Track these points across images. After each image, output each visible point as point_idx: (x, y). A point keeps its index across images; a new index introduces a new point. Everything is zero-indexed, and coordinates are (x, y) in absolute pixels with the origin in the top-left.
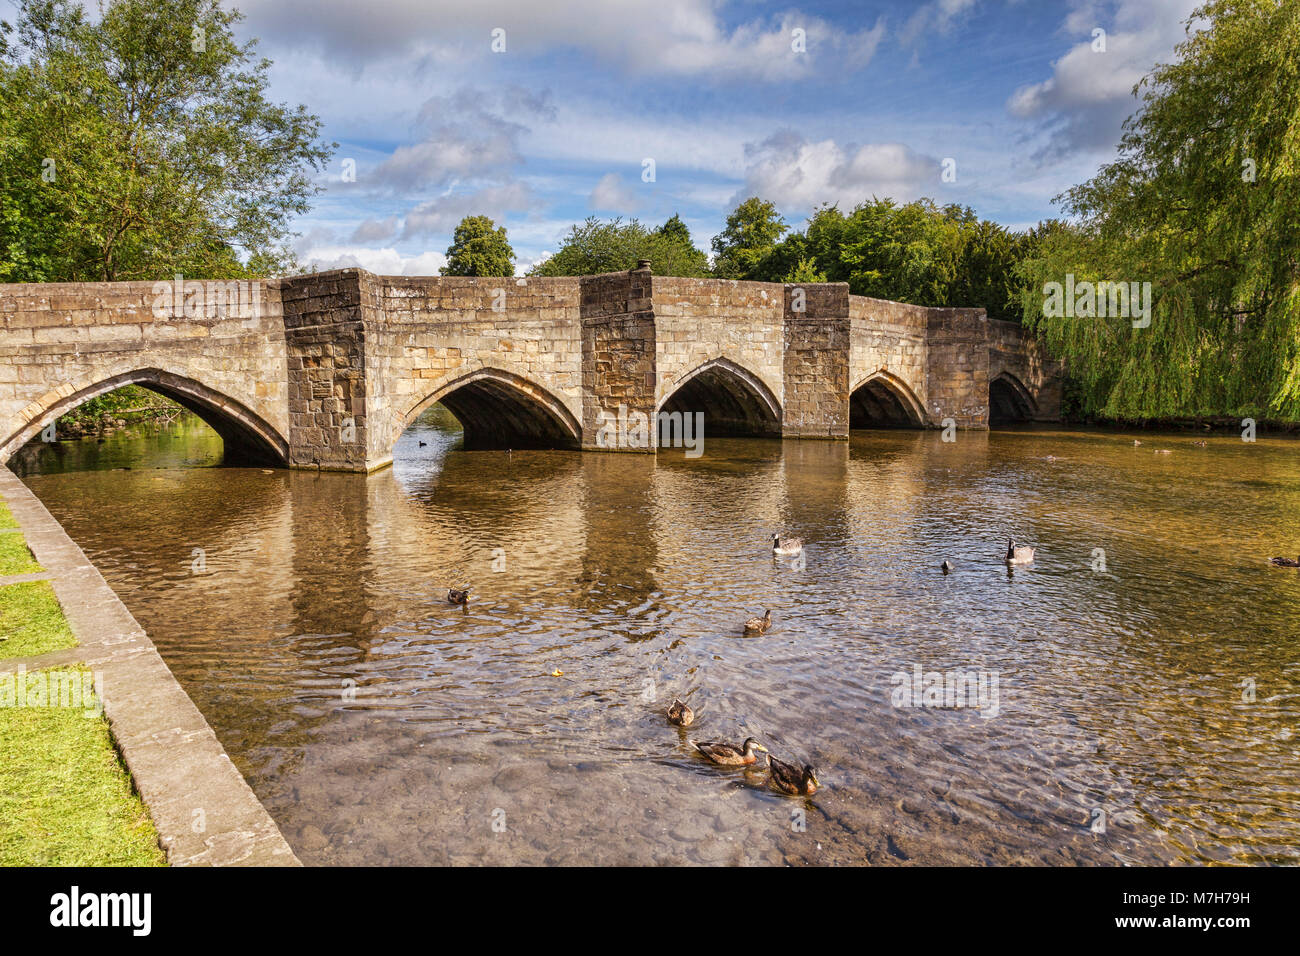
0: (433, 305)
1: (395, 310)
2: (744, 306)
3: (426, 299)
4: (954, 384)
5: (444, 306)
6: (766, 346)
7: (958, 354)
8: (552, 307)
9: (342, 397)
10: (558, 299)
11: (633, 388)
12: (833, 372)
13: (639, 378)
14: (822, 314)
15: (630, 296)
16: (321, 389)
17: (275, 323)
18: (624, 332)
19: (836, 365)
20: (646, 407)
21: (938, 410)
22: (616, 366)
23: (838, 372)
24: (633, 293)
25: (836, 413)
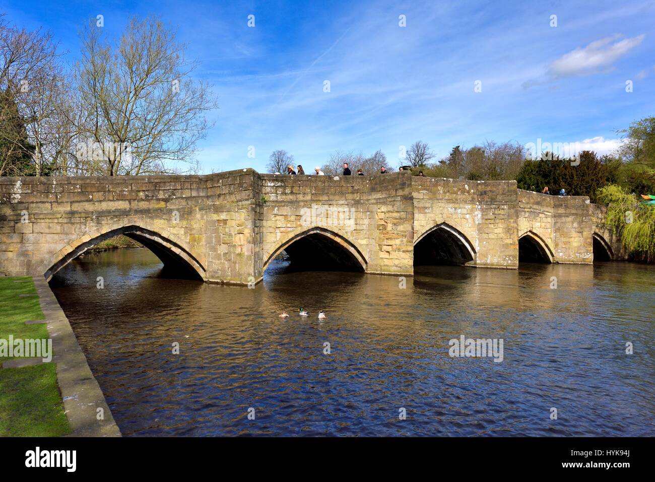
0: (288, 191)
1: (268, 193)
3: (285, 187)
5: (294, 192)
6: (468, 216)
8: (353, 193)
9: (240, 244)
10: (356, 188)
11: (400, 240)
12: (508, 232)
13: (404, 234)
14: (501, 198)
15: (398, 187)
16: (227, 239)
17: (203, 200)
18: (395, 207)
19: (510, 227)
20: (408, 251)
21: (561, 254)
22: (390, 227)
23: (512, 232)
24: (400, 185)
25: (510, 256)
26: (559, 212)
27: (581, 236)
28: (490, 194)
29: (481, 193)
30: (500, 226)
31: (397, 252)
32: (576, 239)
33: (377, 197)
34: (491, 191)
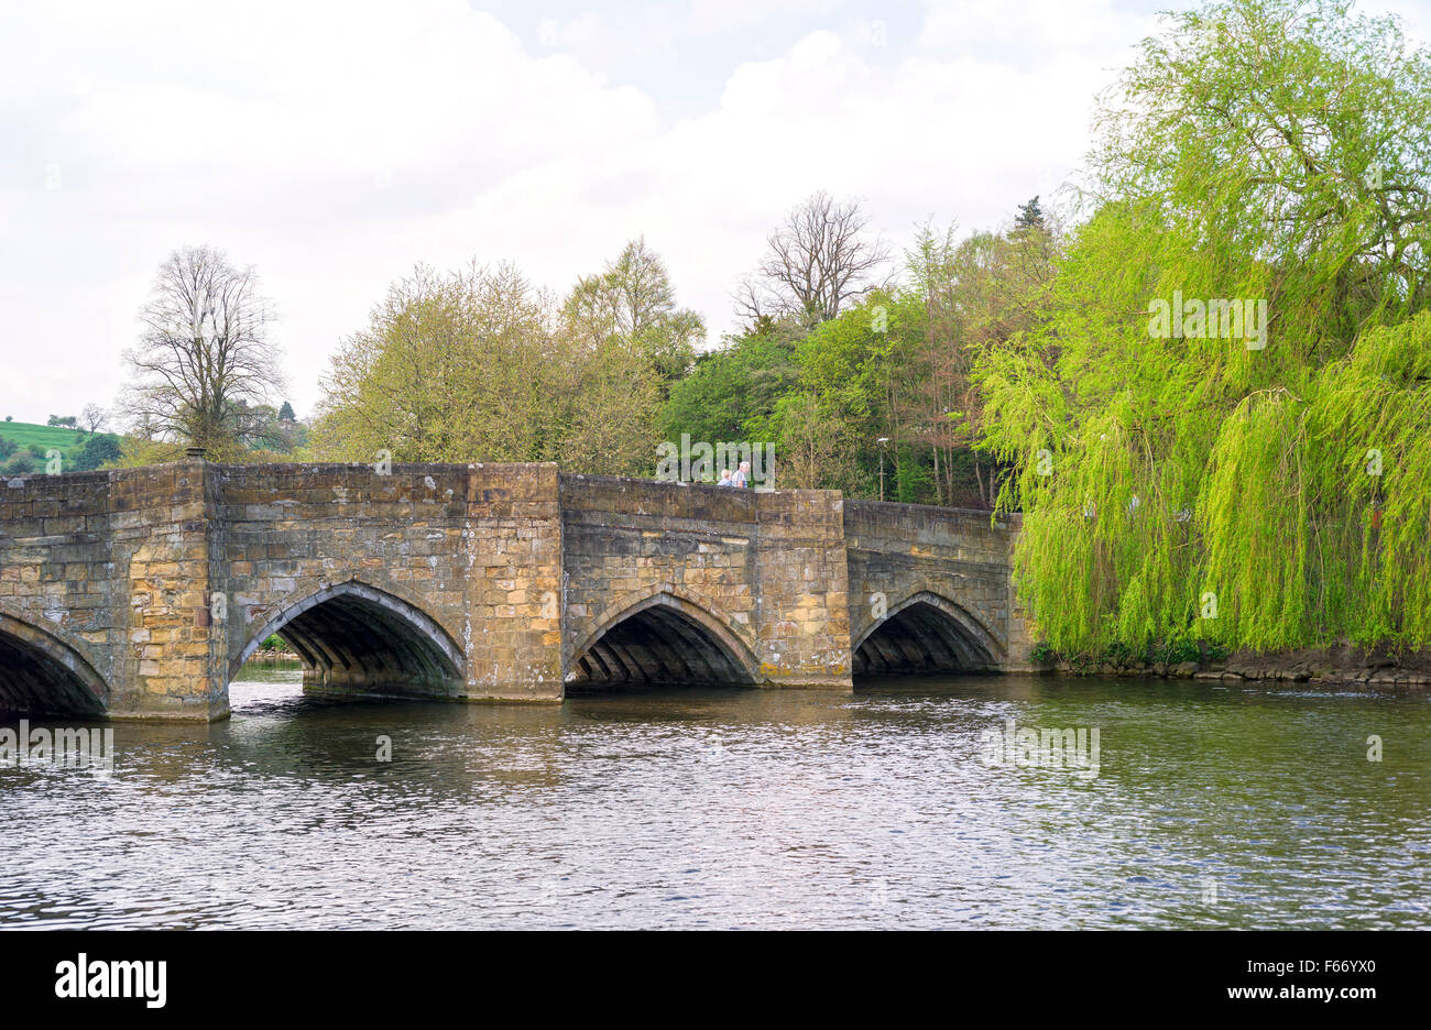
2: (391, 499)
4: (799, 614)
6: (434, 561)
7: (802, 565)
8: (64, 516)
10: (73, 504)
11: (179, 630)
12: (538, 599)
13: (187, 615)
14: (521, 511)
15: (176, 498)
18: (168, 548)
19: (540, 587)
20: (196, 658)
21: (776, 656)
22: (157, 599)
23: (544, 599)
24: (179, 494)
25: (542, 664)
26: (771, 535)
27: (822, 603)
28: (497, 498)
29: (477, 496)
30: (518, 582)
31: (174, 660)
32: (812, 614)
33: (129, 526)
34: (498, 491)
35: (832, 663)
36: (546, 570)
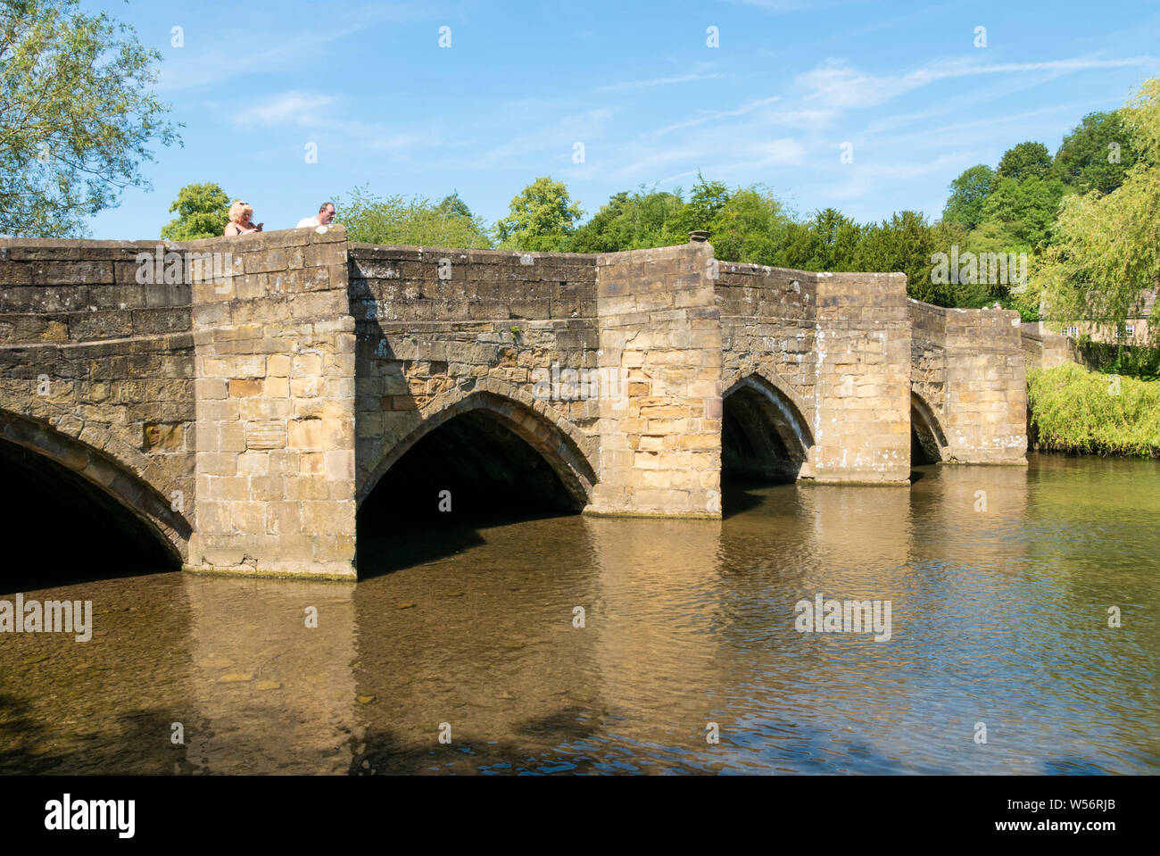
0: (410, 292)
2: (776, 300)
3: (401, 282)
4: (981, 407)
5: (426, 295)
6: (799, 358)
7: (986, 368)
8: (564, 299)
9: (307, 449)
10: (570, 286)
11: (685, 421)
12: (888, 393)
13: (695, 405)
14: (870, 315)
15: (679, 284)
16: (265, 435)
17: (179, 318)
18: (671, 336)
19: (892, 384)
20: (707, 450)
21: (962, 440)
22: (658, 388)
23: (895, 393)
24: (684, 279)
25: (891, 450)
26: (958, 345)
27: (1003, 398)
28: (846, 303)
29: (825, 301)
30: (868, 378)
31: (678, 453)
32: (994, 407)
33: (622, 312)
34: (847, 297)
35: (1011, 445)
36: (896, 367)
